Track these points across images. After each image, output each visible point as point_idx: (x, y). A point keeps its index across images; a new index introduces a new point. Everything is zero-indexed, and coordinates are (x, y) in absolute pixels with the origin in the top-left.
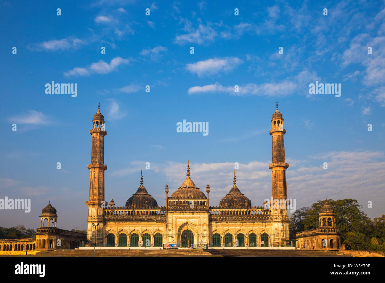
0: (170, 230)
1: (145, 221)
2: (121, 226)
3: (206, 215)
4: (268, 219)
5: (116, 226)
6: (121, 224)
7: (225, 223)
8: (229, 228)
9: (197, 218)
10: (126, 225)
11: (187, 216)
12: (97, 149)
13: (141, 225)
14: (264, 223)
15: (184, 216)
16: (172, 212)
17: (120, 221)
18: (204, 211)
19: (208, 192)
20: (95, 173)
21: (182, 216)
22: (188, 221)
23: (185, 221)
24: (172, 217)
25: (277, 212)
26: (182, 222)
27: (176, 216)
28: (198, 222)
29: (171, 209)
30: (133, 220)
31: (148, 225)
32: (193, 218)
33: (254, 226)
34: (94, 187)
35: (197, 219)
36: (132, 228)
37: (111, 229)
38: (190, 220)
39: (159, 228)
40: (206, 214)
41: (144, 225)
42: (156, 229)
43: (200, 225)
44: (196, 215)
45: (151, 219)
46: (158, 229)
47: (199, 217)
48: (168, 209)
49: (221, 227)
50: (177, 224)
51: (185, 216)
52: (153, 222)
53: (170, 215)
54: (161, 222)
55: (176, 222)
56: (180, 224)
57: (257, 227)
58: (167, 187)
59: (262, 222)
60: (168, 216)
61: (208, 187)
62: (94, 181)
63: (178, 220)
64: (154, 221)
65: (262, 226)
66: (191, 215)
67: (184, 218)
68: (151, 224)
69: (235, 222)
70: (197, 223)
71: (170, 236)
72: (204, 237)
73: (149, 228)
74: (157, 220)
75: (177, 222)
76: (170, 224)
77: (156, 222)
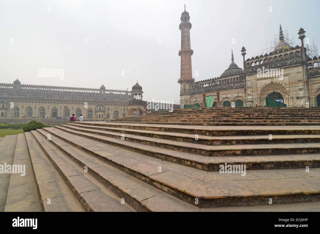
0: (250, 95)
1: (224, 89)
16: (251, 75)
18: (297, 65)
19: (302, 38)
22: (273, 81)
23: (268, 82)
24: (251, 80)
26: (264, 84)
27: (256, 78)
28: (288, 81)
29: (250, 71)
30: (213, 90)
31: (227, 93)
35: (287, 77)
40: (301, 68)
41: (223, 93)
42: (235, 96)
43: (291, 84)
45: (230, 86)
46: (238, 95)
47: (290, 73)
48: (245, 72)
50: (258, 87)
52: (232, 89)
53: (248, 78)
54: (240, 88)
55: (257, 85)
56: (262, 87)
58: (244, 50)
60: (247, 80)
61: (302, 31)
63: (259, 82)
64: (233, 87)
68: (230, 91)
71: (250, 101)
72: (299, 98)
73: (229, 96)
74: (236, 87)
76: (249, 88)
77: (235, 88)
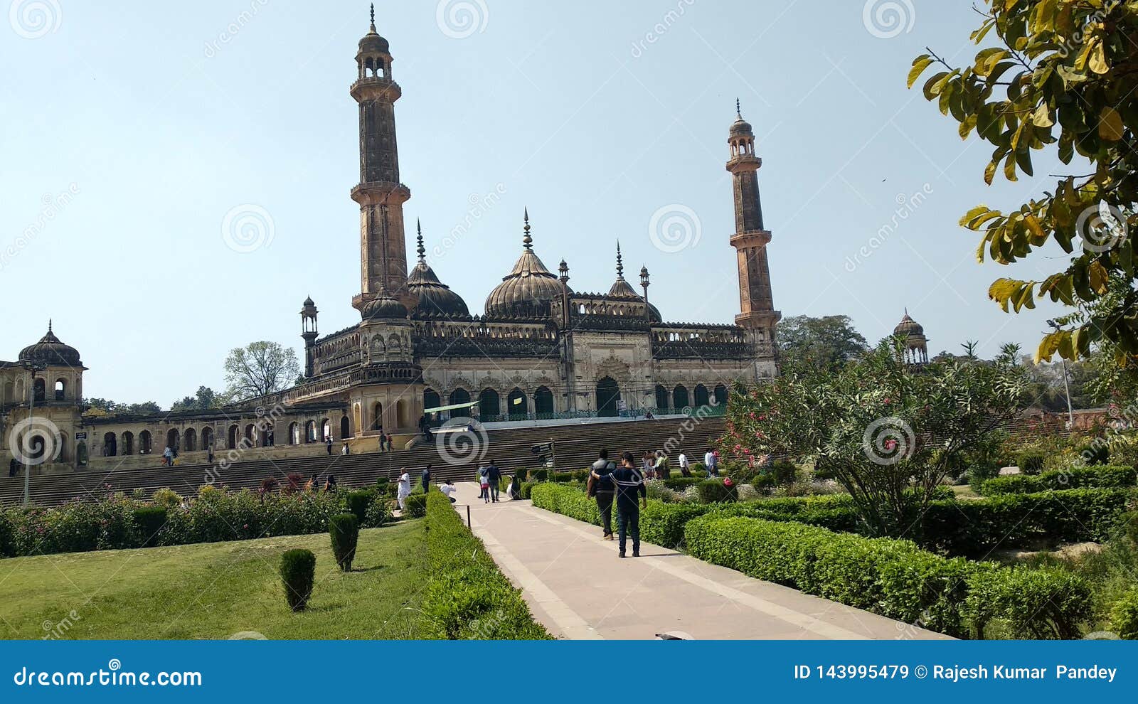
0: (581, 378)
1: (512, 354)
2: (455, 369)
3: (647, 340)
4: (743, 352)
5: (441, 368)
6: (455, 362)
7: (673, 361)
8: (680, 372)
9: (632, 347)
10: (466, 366)
11: (611, 342)
12: (385, 139)
13: (505, 366)
14: (737, 362)
15: (603, 341)
16: (581, 333)
17: (452, 354)
18: (644, 332)
19: (645, 285)
20: (386, 209)
21: (600, 341)
22: (612, 355)
23: (606, 353)
24: (582, 343)
25: (764, 338)
26: (600, 357)
27: (588, 341)
29: (579, 324)
30: (485, 353)
31: (520, 366)
32: (623, 346)
33: (722, 368)
34: (388, 251)
35: (631, 351)
36: (482, 374)
37: (431, 376)
38: (618, 353)
39: (544, 373)
40: (647, 338)
41: (510, 367)
42: (537, 377)
43: (636, 365)
44: (629, 340)
45: (526, 350)
46: (542, 376)
47: (635, 345)
49: (667, 370)
50: (593, 363)
51: (607, 342)
52: (531, 357)
53: (576, 339)
54: (549, 357)
55: (590, 357)
56: (598, 363)
57: (727, 370)
58: (564, 268)
59: (736, 359)
60: (574, 343)
61: (644, 273)
62: (387, 232)
63: (593, 351)
64: (534, 354)
65: (736, 368)
66: (618, 340)
67: (604, 346)
68: (526, 362)
69: (691, 359)
70: (631, 361)
71: (580, 394)
72: (647, 393)
73: (525, 374)
74: (540, 354)
75: (592, 357)
76: (578, 361)
77: (537, 357)
